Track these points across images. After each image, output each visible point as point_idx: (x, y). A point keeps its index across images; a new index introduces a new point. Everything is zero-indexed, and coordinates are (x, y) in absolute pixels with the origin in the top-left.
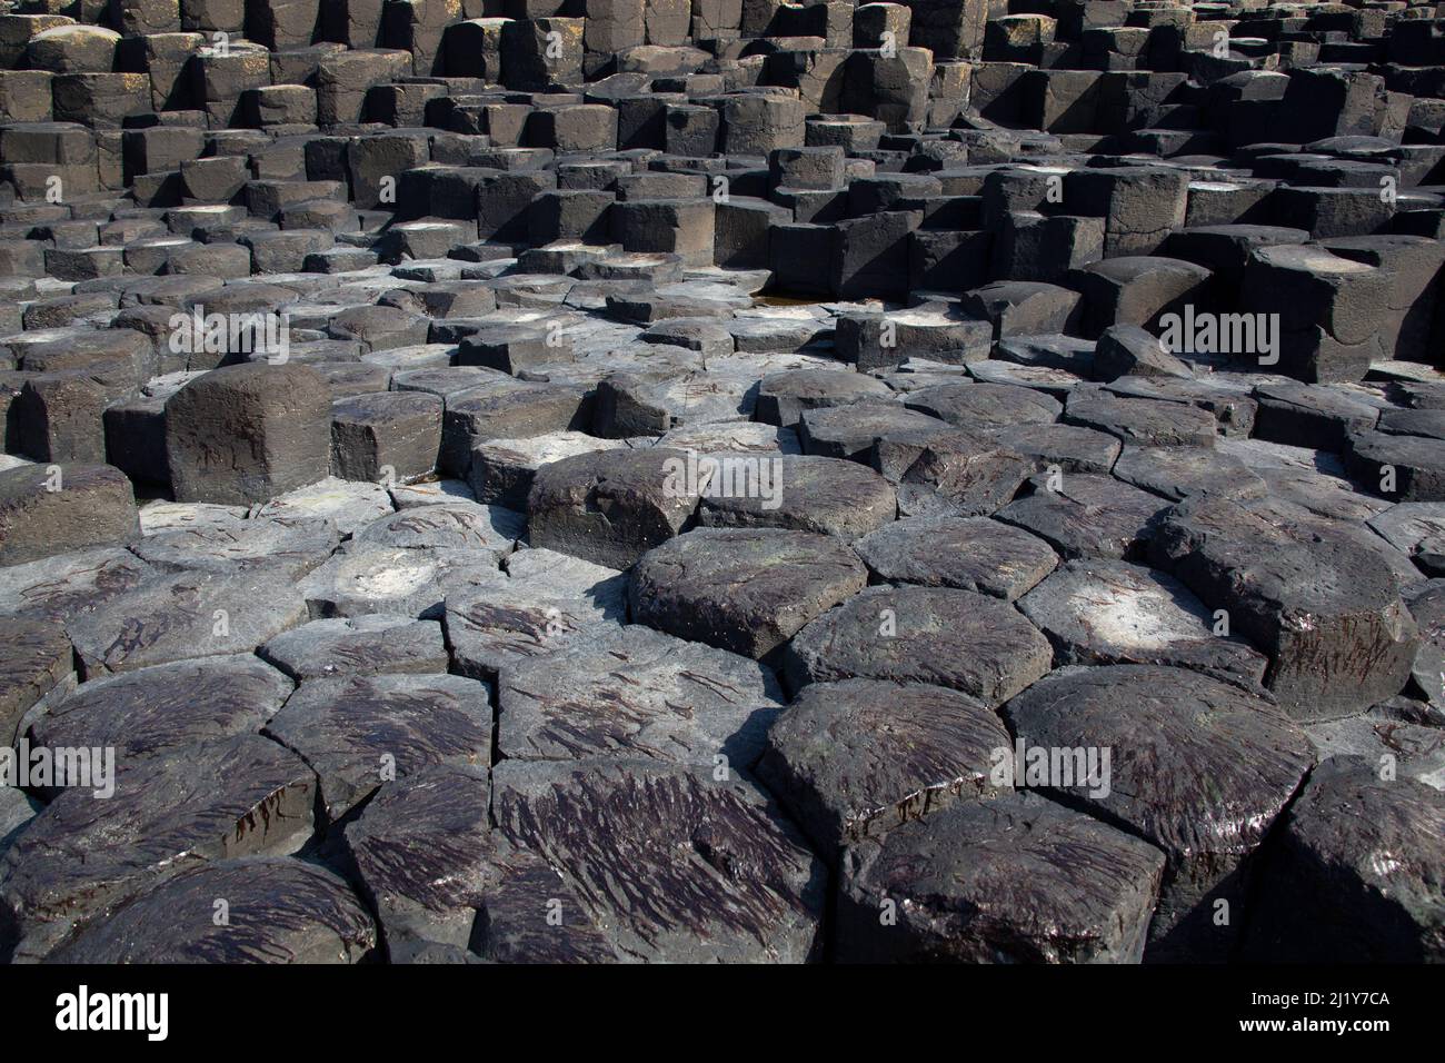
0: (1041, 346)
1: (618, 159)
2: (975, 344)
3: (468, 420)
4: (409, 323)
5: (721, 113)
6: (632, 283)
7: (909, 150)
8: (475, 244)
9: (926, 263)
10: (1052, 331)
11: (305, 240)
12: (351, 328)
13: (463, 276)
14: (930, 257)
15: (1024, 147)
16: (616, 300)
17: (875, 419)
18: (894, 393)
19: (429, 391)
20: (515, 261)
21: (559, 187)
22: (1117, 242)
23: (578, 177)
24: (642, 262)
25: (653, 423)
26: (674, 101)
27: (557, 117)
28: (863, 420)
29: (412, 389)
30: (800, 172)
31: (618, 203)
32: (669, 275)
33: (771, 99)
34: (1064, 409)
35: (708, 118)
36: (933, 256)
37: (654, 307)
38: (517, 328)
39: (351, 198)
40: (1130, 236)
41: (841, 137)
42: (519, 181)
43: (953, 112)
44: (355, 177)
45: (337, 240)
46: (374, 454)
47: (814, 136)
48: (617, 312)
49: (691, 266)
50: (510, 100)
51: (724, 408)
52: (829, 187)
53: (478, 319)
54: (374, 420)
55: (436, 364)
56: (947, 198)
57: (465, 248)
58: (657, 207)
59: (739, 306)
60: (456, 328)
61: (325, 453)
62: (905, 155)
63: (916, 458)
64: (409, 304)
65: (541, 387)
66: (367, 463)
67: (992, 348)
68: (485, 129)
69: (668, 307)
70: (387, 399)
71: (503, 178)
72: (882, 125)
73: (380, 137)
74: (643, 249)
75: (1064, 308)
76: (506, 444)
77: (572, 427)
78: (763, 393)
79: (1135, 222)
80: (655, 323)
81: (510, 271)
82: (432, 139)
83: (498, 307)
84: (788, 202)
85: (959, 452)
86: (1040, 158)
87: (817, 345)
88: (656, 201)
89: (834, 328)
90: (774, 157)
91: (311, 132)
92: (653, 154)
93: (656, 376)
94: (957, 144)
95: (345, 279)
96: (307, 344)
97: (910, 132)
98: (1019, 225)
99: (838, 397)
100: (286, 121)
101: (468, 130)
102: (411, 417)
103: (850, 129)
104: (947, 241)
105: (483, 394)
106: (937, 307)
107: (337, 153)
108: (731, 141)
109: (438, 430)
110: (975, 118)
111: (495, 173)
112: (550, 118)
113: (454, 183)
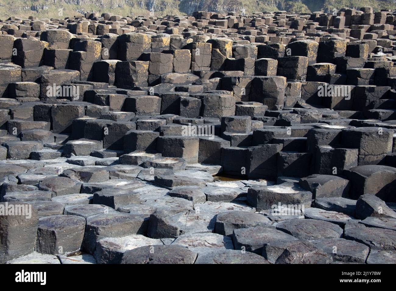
0: (333, 202)
1: (161, 118)
2: (305, 201)
3: (96, 229)
4: (73, 185)
5: (202, 101)
6: (165, 170)
7: (277, 117)
8: (101, 150)
9: (284, 166)
10: (337, 195)
11: (30, 145)
12: (48, 186)
13: (96, 164)
14: (286, 163)
15: (324, 116)
16: (158, 177)
17: (264, 234)
18: (272, 222)
19: (80, 215)
20: (118, 158)
21: (137, 129)
22: (364, 159)
23: (145, 125)
24: (169, 161)
25: (172, 233)
26: (184, 95)
27: (137, 100)
28: (259, 235)
29: (73, 214)
30: (233, 126)
31: (160, 137)
32: (180, 167)
33: (222, 96)
34: (344, 232)
35: (197, 103)
36: (287, 163)
37: (174, 181)
38: (118, 189)
39: (51, 128)
40: (369, 156)
41: (249, 112)
42: (121, 126)
43: (294, 101)
44: (54, 120)
45: (44, 146)
46: (55, 243)
47: (239, 111)
48: (158, 182)
49: (189, 163)
50: (118, 92)
51: (202, 227)
52: (244, 132)
53: (101, 183)
54: (56, 228)
55: (83, 203)
56: (293, 138)
57: (97, 152)
58: (176, 139)
59: (208, 181)
60: (93, 187)
61: (33, 241)
62: (275, 119)
63: (281, 253)
64: (74, 176)
65: (127, 215)
66: (51, 247)
67: (312, 202)
68: (108, 104)
69: (179, 181)
70: (63, 218)
71: (114, 124)
72: (266, 107)
73: (65, 105)
74: (170, 156)
75: (342, 186)
76: (111, 240)
77: (139, 233)
78: (218, 221)
79: (371, 151)
80: (174, 188)
81: (116, 163)
82: (86, 107)
83: (110, 178)
84: (229, 138)
85: (299, 251)
86: (330, 121)
87: (240, 199)
88: (176, 137)
89: (247, 192)
90: (223, 119)
91: (37, 101)
92: (175, 117)
93: (174, 211)
94: (296, 115)
95: (47, 163)
96: (29, 192)
97: (277, 109)
98: (322, 152)
99: (248, 224)
100: (26, 96)
101: (101, 104)
102: (72, 227)
103: (253, 108)
104: (293, 157)
105: (102, 218)
106: (289, 184)
107: (47, 110)
108: (206, 112)
109: (83, 232)
110: (303, 103)
111: (111, 122)
112: (134, 100)
113: (94, 126)
